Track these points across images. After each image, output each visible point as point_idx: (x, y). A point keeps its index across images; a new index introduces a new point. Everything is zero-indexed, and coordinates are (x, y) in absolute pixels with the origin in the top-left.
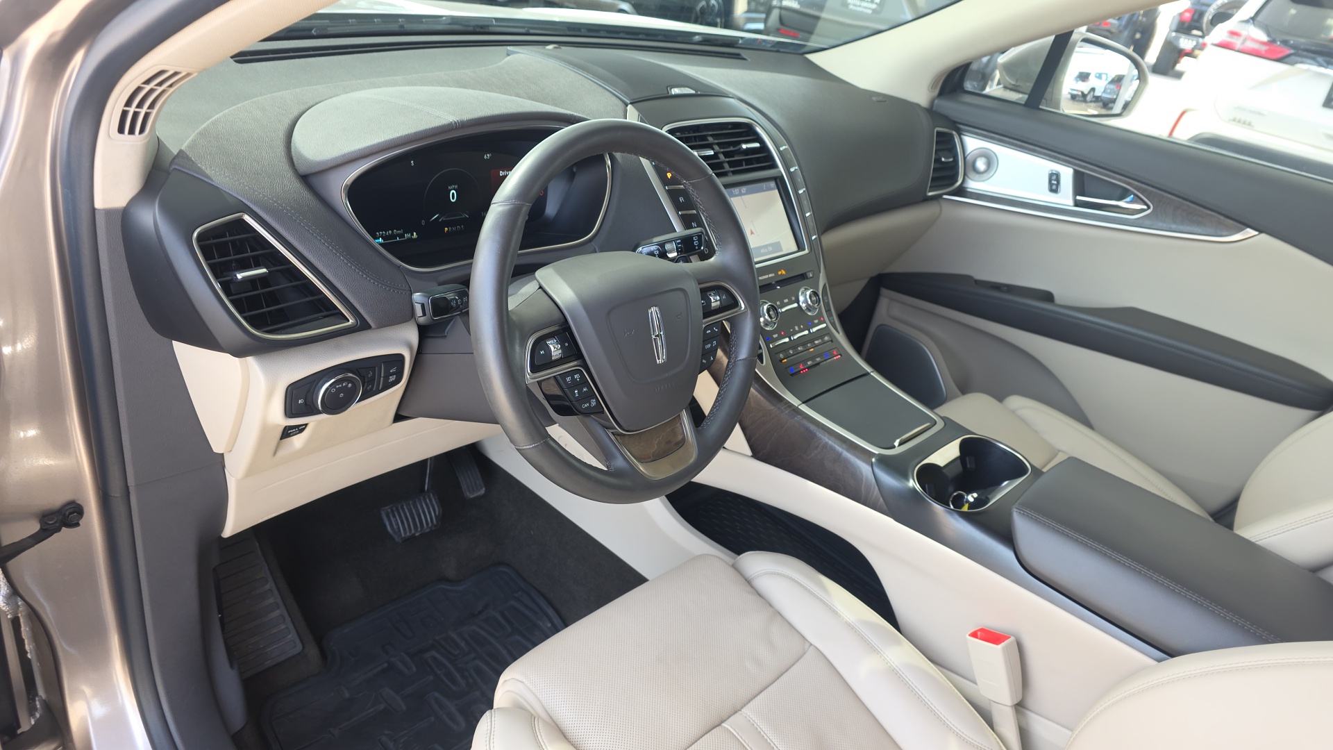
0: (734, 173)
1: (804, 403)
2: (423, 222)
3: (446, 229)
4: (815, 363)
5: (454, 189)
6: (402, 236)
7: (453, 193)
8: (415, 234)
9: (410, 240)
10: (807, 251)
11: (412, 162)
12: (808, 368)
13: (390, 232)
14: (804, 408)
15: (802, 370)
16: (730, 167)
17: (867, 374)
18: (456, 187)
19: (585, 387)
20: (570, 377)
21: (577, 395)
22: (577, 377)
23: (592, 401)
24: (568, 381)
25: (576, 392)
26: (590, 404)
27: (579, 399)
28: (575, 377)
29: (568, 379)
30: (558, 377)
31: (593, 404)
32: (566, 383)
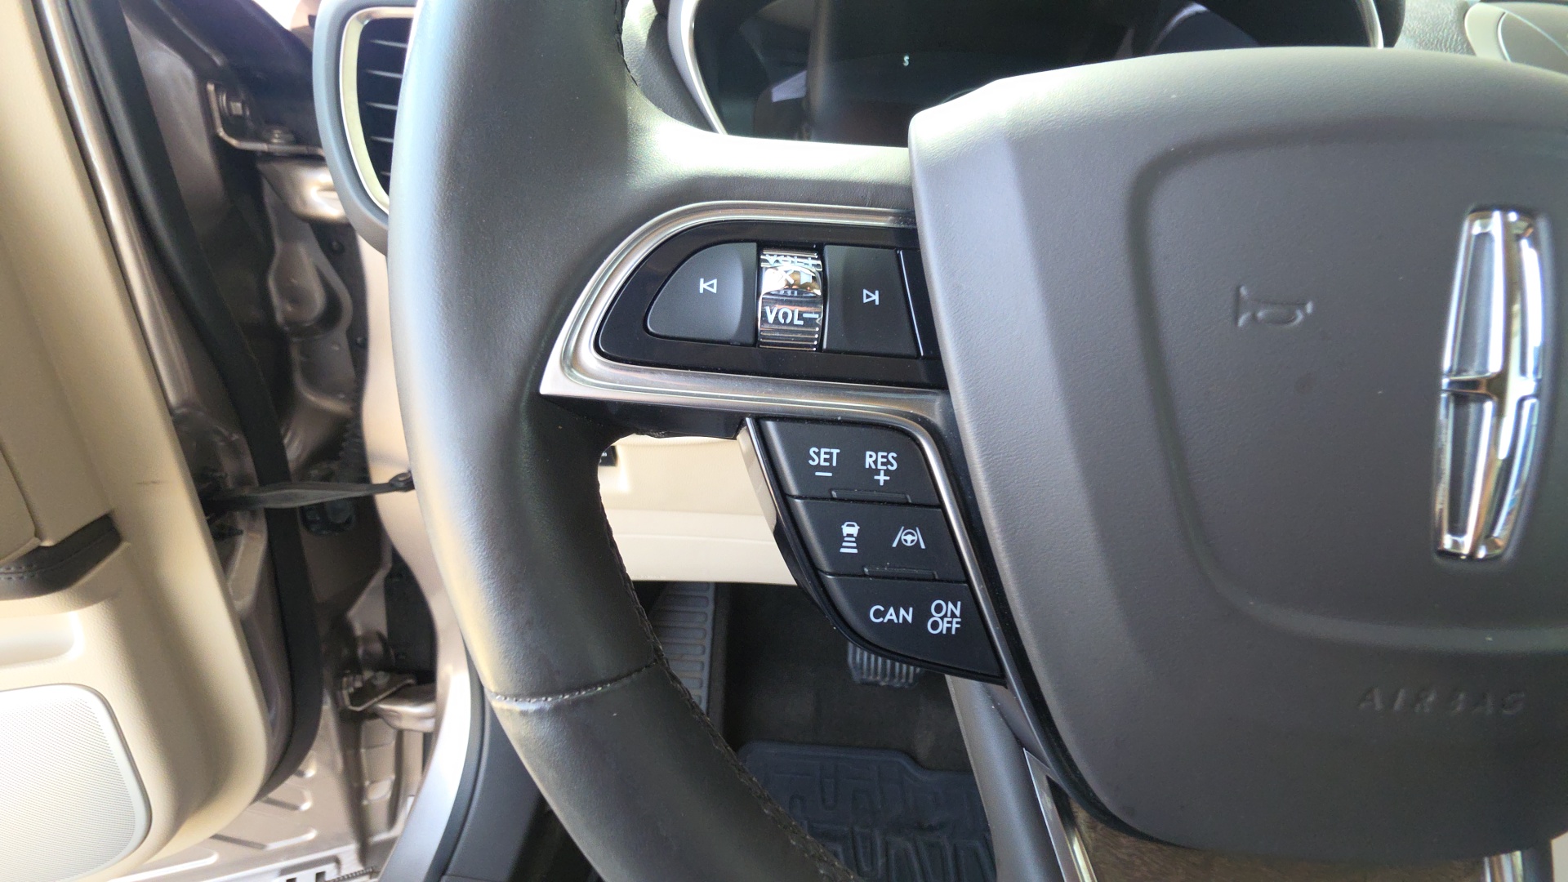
19: (910, 525)
20: (835, 451)
21: (849, 548)
22: (879, 462)
23: (939, 609)
24: (819, 468)
25: (850, 530)
26: (922, 615)
27: (847, 569)
28: (869, 461)
29: (822, 457)
30: (771, 426)
31: (943, 627)
32: (803, 469)
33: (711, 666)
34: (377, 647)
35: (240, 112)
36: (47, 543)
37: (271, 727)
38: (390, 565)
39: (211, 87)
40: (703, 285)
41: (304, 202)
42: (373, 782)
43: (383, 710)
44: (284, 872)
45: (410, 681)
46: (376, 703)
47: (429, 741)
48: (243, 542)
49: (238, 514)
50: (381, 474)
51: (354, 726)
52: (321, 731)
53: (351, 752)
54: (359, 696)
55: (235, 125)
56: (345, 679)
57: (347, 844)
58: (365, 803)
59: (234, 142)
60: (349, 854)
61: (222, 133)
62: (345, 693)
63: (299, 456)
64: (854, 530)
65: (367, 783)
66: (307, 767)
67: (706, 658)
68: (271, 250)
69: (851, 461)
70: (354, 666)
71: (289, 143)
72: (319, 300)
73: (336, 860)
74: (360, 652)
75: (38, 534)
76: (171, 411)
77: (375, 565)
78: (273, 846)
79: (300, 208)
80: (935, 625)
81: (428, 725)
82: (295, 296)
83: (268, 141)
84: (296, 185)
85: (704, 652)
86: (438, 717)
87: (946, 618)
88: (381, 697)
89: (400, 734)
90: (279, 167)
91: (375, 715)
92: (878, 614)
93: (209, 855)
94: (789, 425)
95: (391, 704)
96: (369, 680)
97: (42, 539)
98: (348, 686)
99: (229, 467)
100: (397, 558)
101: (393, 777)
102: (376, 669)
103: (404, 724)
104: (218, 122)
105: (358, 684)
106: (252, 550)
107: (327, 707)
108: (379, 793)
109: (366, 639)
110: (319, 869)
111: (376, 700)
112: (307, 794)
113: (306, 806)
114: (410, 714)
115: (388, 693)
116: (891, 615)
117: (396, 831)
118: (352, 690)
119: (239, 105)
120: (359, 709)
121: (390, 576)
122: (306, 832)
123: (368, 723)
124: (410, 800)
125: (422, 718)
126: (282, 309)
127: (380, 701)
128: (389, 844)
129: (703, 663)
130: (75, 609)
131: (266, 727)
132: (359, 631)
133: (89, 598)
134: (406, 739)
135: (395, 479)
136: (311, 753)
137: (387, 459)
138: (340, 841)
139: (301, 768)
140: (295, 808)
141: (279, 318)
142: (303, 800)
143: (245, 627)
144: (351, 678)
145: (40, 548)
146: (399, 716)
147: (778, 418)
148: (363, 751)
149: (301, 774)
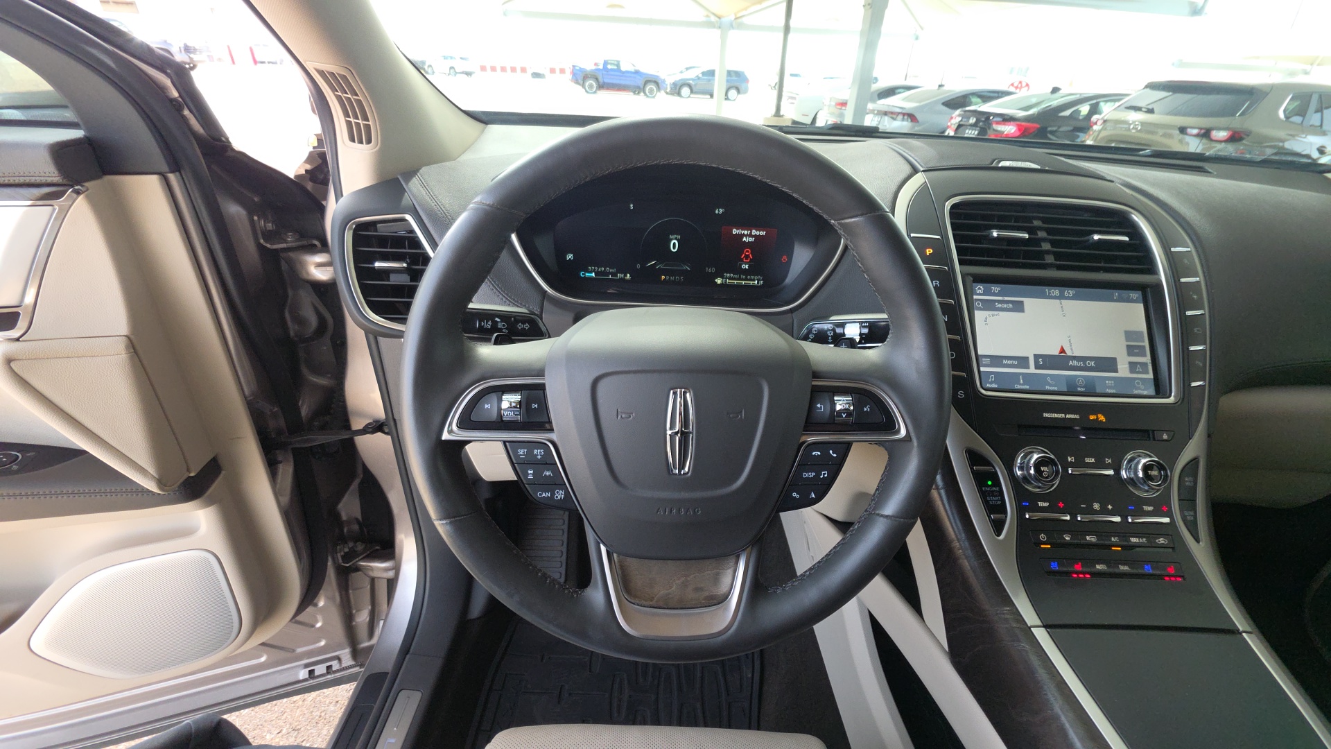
0: (1060, 268)
1: (1046, 626)
2: (638, 266)
3: (663, 277)
4: (1111, 570)
5: (676, 239)
6: (614, 274)
7: (674, 244)
8: (628, 275)
9: (623, 280)
10: (1172, 399)
11: (631, 205)
12: (1092, 574)
13: (603, 269)
14: (1041, 635)
15: (1078, 573)
16: (1055, 260)
17: (1234, 632)
18: (679, 237)
19: (548, 470)
20: (526, 450)
21: (530, 477)
22: (538, 453)
23: (558, 492)
24: (521, 455)
25: (531, 472)
26: (553, 494)
27: (532, 483)
28: (535, 453)
29: (521, 452)
30: (507, 444)
31: (559, 497)
32: (517, 456)
33: (569, 532)
34: (356, 527)
35: (271, 228)
36: (192, 475)
37: (301, 572)
38: (362, 476)
39: (256, 218)
40: (486, 406)
41: (308, 273)
42: (358, 611)
43: (363, 566)
44: (306, 666)
45: (378, 548)
46: (357, 561)
47: (392, 584)
48: (281, 467)
49: (277, 452)
50: (357, 424)
51: (345, 575)
52: (327, 579)
53: (344, 593)
54: (346, 558)
55: (268, 236)
56: (338, 547)
57: (345, 649)
58: (354, 623)
59: (269, 246)
60: (345, 654)
61: (262, 241)
62: (339, 555)
63: (307, 414)
64: (532, 472)
65: (354, 612)
66: (319, 601)
67: (565, 527)
68: (286, 296)
69: (530, 452)
70: (343, 539)
71: (297, 240)
72: (313, 321)
73: (339, 659)
74: (345, 530)
75: (189, 471)
76: (246, 398)
77: (353, 476)
78: (299, 650)
79: (305, 277)
80: (557, 497)
81: (391, 574)
82: (301, 321)
83: (286, 242)
84: (303, 265)
85: (564, 524)
86: (397, 569)
87: (560, 495)
88: (360, 558)
89: (373, 580)
90: (291, 254)
91: (357, 569)
92: (540, 494)
93: (261, 657)
94: (513, 444)
95: (367, 562)
96: (352, 547)
97: (190, 473)
98: (340, 552)
99: (272, 424)
100: (366, 471)
101: (370, 607)
102: (356, 540)
103: (375, 574)
104: (260, 235)
105: (346, 550)
106: (287, 471)
107: (330, 563)
108: (362, 617)
109: (349, 522)
110: (328, 664)
111: (357, 559)
112: (319, 617)
113: (319, 625)
114: (379, 567)
115: (364, 555)
116: (544, 495)
117: (374, 641)
118: (343, 553)
119: (270, 224)
120: (347, 565)
121: (362, 483)
122: (320, 641)
123: (354, 575)
124: (382, 623)
125: (387, 570)
126: (293, 328)
127: (359, 560)
128: (370, 648)
129: (563, 530)
130: (204, 508)
131: (299, 572)
132: (344, 518)
133: (209, 503)
134: (376, 583)
135: (366, 426)
136: (321, 592)
137: (360, 414)
138: (340, 647)
139: (315, 601)
140: (313, 626)
141: (292, 334)
142: (317, 622)
143: (286, 515)
144: (342, 546)
145: (189, 477)
146: (372, 569)
147: (509, 442)
148: (350, 591)
149: (316, 605)
